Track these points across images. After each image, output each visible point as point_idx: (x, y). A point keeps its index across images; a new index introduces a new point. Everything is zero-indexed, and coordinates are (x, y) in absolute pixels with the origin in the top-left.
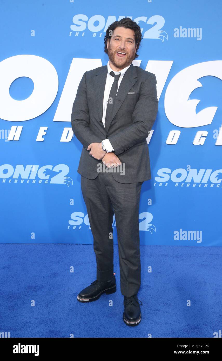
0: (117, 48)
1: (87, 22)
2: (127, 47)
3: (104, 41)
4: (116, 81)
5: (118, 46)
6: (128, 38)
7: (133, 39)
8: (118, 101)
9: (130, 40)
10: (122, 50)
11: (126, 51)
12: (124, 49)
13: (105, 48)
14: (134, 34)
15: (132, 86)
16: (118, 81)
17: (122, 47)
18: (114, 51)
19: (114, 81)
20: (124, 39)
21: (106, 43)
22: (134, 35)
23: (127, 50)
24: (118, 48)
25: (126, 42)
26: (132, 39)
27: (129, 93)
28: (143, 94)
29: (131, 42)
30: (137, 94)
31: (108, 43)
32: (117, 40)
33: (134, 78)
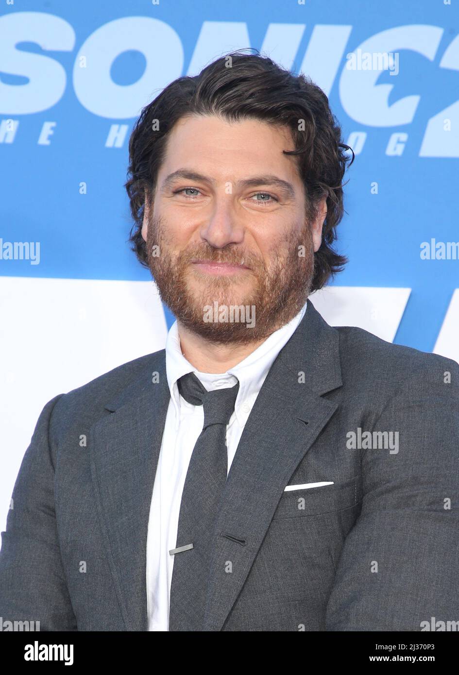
0: (192, 240)
2: (251, 225)
4: (216, 428)
5: (195, 228)
6: (247, 178)
7: (282, 177)
9: (264, 188)
10: (220, 252)
11: (241, 255)
12: (228, 246)
14: (291, 147)
15: (309, 446)
16: (225, 422)
17: (218, 236)
18: (175, 253)
19: (204, 429)
22: (286, 153)
23: (250, 246)
24: (195, 239)
25: (243, 202)
26: (276, 180)
28: (375, 485)
29: (276, 199)
30: (343, 487)
32: (185, 193)
33: (320, 394)
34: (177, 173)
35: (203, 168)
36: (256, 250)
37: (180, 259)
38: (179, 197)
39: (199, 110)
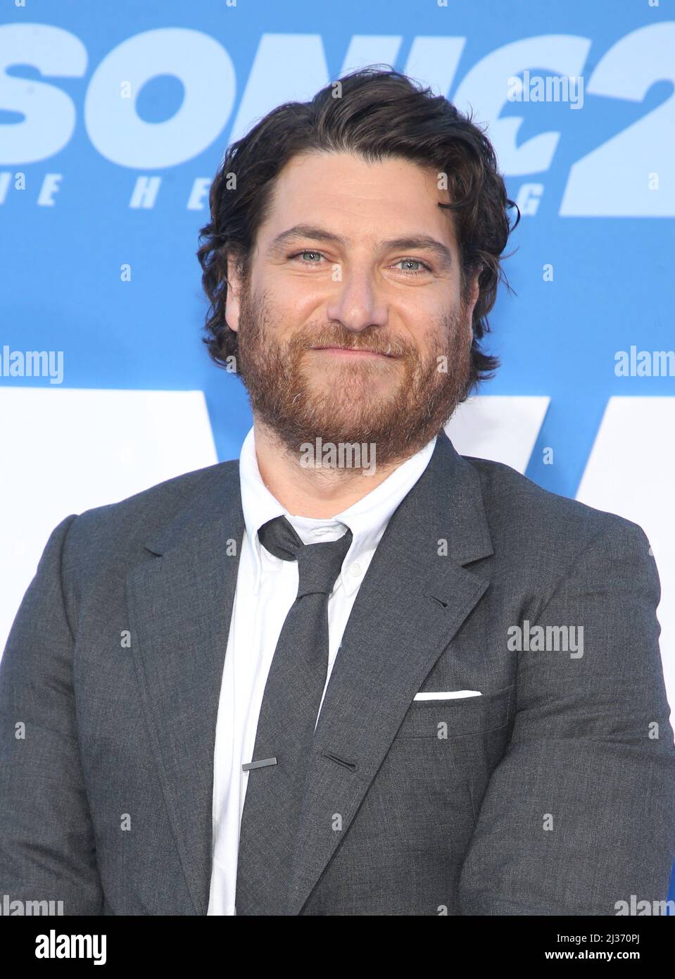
0: (312, 318)
1: (76, 89)
2: (398, 302)
3: (197, 272)
4: (315, 599)
5: (317, 305)
6: (392, 238)
7: (438, 237)
8: (330, 765)
9: (414, 253)
10: (356, 338)
11: (387, 340)
13: (208, 327)
14: (446, 199)
15: (449, 638)
16: (327, 591)
17: (355, 316)
18: (285, 338)
19: (299, 598)
20: (360, 254)
21: (214, 281)
22: (441, 206)
24: (319, 318)
25: (386, 273)
26: (431, 243)
27: (421, 697)
28: (537, 700)
29: (428, 268)
30: (493, 699)
31: (234, 284)
32: (302, 257)
33: (462, 563)
34: (294, 230)
35: (332, 224)
36: (405, 334)
37: (293, 345)
38: (296, 264)
39: (324, 145)
